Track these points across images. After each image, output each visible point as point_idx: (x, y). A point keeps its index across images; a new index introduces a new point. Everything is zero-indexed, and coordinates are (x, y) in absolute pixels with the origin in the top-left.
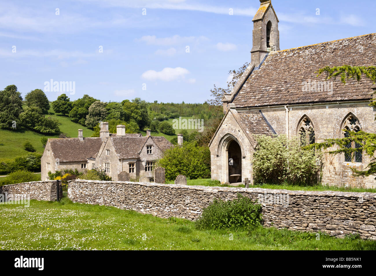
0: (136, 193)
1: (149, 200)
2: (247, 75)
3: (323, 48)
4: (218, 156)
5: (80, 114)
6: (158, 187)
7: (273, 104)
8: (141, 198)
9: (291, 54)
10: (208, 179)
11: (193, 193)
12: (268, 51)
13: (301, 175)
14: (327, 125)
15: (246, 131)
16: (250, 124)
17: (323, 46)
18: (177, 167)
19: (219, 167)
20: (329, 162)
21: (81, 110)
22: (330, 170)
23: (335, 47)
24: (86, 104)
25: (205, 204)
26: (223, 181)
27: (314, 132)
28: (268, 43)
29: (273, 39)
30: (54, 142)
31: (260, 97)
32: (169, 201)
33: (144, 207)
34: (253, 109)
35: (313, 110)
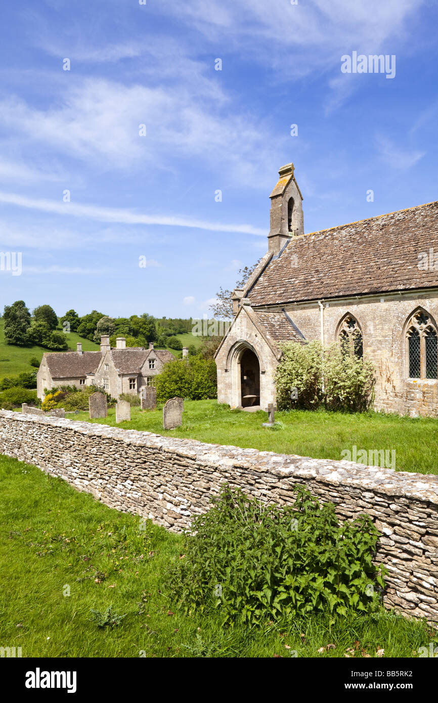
0: (68, 445)
1: (88, 464)
2: (263, 265)
3: (366, 225)
4: (226, 371)
5: (88, 330)
6: (103, 439)
7: (301, 299)
8: (75, 456)
9: (322, 237)
10: (213, 401)
11: (171, 461)
12: (290, 235)
13: (347, 398)
14: (382, 325)
15: (265, 336)
16: (271, 327)
17: (366, 223)
18: (177, 384)
19: (229, 386)
20: (385, 378)
21: (89, 325)
22: (386, 391)
23: (383, 223)
24: (94, 320)
25: (201, 493)
26: (233, 404)
27: (361, 336)
28: (290, 226)
29: (296, 221)
30: (50, 357)
31: (282, 292)
32: (123, 472)
33: (80, 477)
34: (273, 307)
35: (360, 305)
